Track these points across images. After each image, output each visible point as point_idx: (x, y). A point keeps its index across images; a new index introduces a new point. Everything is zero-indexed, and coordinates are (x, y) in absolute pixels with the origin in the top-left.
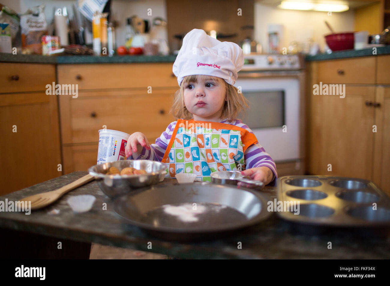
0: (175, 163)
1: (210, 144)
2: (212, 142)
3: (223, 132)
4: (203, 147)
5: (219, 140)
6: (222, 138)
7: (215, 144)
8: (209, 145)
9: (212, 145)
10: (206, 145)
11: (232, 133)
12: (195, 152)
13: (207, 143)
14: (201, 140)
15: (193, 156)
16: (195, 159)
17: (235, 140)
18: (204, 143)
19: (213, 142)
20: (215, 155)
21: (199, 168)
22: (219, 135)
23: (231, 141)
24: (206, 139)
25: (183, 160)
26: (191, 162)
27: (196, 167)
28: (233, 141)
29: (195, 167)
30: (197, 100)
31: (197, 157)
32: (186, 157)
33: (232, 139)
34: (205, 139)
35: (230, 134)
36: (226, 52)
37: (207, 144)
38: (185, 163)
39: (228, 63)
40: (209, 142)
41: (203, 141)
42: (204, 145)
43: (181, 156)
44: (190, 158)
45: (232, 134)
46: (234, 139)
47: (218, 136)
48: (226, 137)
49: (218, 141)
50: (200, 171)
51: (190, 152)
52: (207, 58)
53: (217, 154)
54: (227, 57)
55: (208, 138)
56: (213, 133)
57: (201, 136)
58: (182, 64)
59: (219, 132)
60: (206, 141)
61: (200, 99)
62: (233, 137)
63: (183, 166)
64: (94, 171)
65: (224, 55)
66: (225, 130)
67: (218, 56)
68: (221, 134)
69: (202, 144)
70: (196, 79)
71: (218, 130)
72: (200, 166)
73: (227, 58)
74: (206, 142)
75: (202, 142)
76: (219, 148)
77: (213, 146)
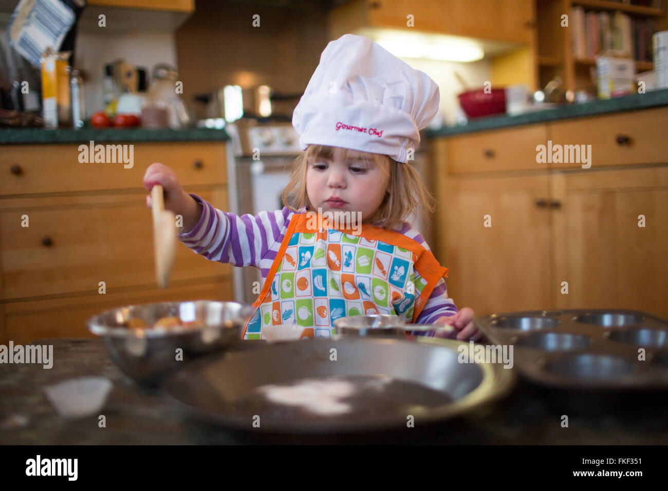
0: (280, 301)
1: (353, 264)
2: (357, 262)
3: (380, 247)
4: (338, 269)
5: (371, 261)
6: (377, 259)
7: (363, 267)
8: (352, 267)
9: (357, 268)
10: (344, 266)
11: (398, 253)
12: (319, 278)
13: (347, 262)
14: (334, 255)
15: (315, 287)
16: (317, 293)
17: (401, 270)
18: (340, 262)
19: (359, 263)
20: (362, 286)
21: (325, 311)
22: (373, 251)
23: (393, 271)
24: (346, 254)
25: (291, 294)
26: (311, 298)
27: (318, 308)
28: (397, 271)
29: (316, 309)
30: (329, 194)
31: (323, 289)
32: (299, 288)
33: (396, 268)
34: (344, 254)
35: (394, 255)
36: (400, 98)
37: (348, 264)
38: (295, 299)
39: (401, 121)
40: (352, 262)
41: (339, 258)
42: (340, 265)
43: (288, 285)
44: (309, 290)
45: (397, 257)
46: (399, 267)
47: (370, 253)
48: (386, 259)
49: (371, 263)
50: (327, 318)
51: (308, 278)
52: (356, 114)
53: (367, 286)
54: (400, 108)
55: (350, 252)
56: (361, 246)
57: (336, 248)
58: (308, 117)
59: (373, 246)
60: (344, 258)
61: (335, 193)
62: (397, 262)
63: (291, 306)
64: (100, 323)
65: (395, 106)
66: (383, 244)
67: (382, 107)
68: (376, 249)
69: (337, 263)
70: (330, 154)
71: (369, 242)
72: (327, 307)
73: (400, 112)
74: (345, 261)
75: (336, 258)
76: (371, 276)
77: (359, 268)
